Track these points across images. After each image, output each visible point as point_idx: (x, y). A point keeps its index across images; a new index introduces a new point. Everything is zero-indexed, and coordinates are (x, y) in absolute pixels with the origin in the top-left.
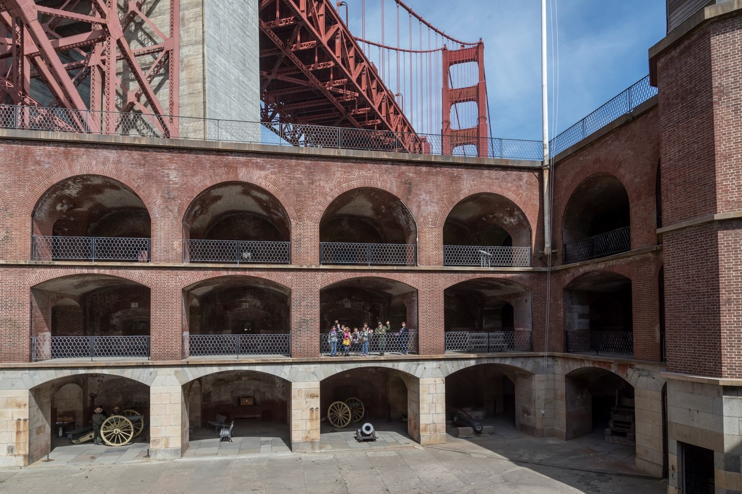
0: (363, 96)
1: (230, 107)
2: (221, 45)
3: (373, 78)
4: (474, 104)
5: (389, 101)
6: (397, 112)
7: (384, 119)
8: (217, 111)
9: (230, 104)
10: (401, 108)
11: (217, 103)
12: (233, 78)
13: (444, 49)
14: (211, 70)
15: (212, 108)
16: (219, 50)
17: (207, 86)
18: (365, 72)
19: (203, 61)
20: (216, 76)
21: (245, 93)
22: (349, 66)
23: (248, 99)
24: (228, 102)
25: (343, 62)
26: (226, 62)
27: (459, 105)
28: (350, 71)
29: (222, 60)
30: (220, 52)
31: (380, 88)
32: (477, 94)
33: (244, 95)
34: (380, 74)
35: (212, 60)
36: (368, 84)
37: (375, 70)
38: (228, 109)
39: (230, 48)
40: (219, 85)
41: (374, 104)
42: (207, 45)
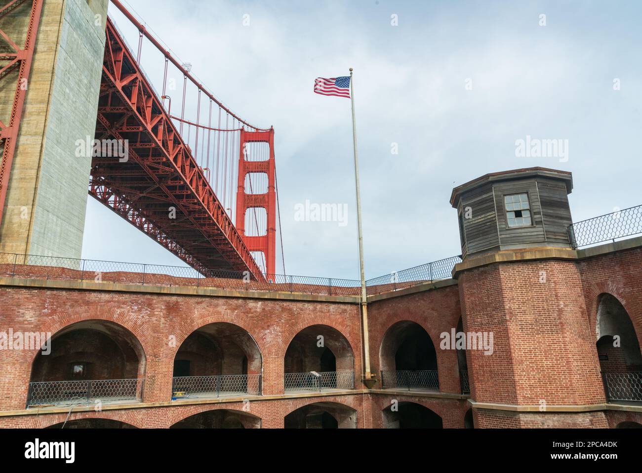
0: (178, 171)
1: (60, 192)
2: (60, 137)
3: (187, 157)
4: (265, 175)
5: (199, 175)
6: (205, 184)
7: (194, 191)
8: (47, 196)
9: (61, 189)
10: (208, 181)
11: (48, 189)
12: (67, 165)
13: (242, 130)
14: (47, 159)
15: (43, 194)
16: (58, 141)
17: (41, 173)
18: (181, 152)
19: (41, 151)
20: (51, 164)
21: (76, 179)
22: (168, 148)
23: (78, 183)
24: (59, 187)
25: (163, 145)
26: (62, 151)
27: (252, 174)
28: (168, 152)
29: (59, 150)
30: (58, 142)
31: (193, 165)
32: (268, 167)
33: (75, 180)
34: (193, 154)
35: (50, 150)
36: (182, 161)
37: (189, 151)
38: (58, 193)
39: (68, 140)
40: (53, 171)
41: (186, 179)
42: (47, 138)
